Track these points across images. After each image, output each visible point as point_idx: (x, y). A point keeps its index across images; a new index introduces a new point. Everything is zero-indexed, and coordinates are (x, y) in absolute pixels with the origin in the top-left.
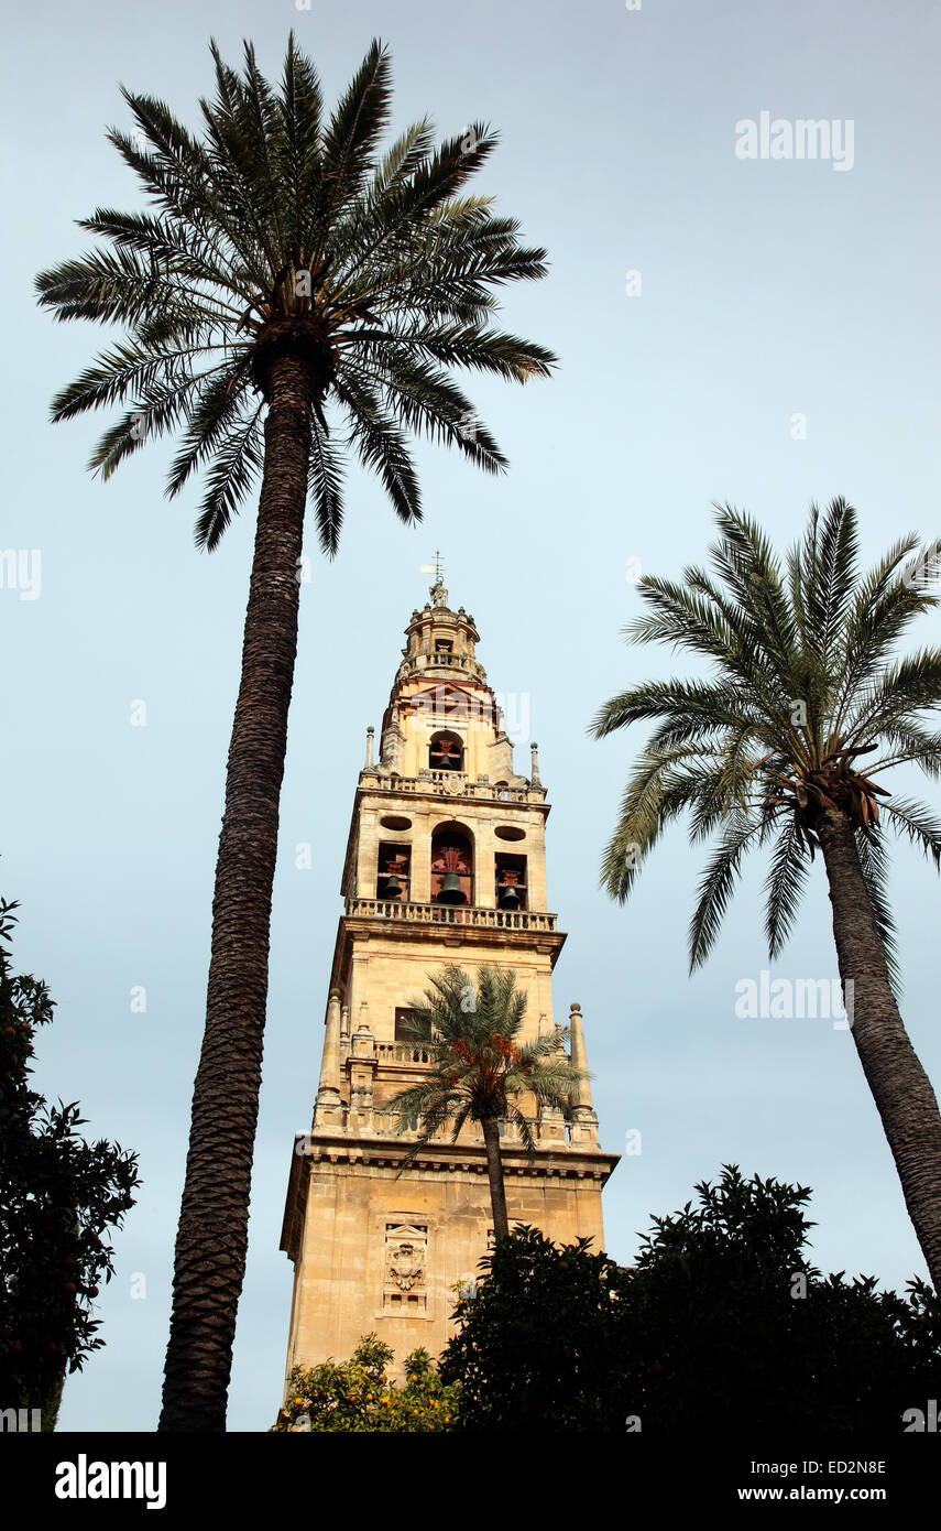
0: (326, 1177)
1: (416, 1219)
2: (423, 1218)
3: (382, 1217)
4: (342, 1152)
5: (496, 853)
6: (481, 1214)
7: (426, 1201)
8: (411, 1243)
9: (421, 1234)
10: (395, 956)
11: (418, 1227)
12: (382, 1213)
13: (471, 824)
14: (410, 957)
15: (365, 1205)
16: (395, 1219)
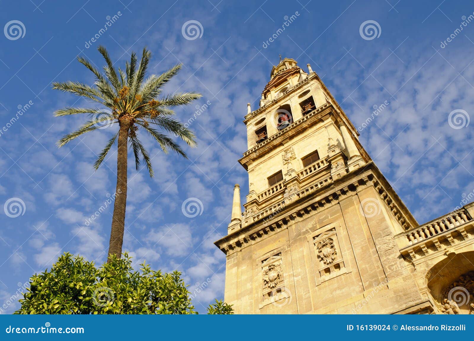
0: (233, 255)
1: (275, 251)
2: (279, 249)
3: (259, 259)
4: (236, 240)
5: (299, 104)
6: (309, 232)
7: (279, 241)
8: (274, 264)
9: (278, 257)
10: (265, 161)
11: (278, 255)
12: (260, 257)
13: (288, 103)
14: (270, 158)
15: (251, 257)
16: (265, 257)
